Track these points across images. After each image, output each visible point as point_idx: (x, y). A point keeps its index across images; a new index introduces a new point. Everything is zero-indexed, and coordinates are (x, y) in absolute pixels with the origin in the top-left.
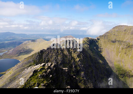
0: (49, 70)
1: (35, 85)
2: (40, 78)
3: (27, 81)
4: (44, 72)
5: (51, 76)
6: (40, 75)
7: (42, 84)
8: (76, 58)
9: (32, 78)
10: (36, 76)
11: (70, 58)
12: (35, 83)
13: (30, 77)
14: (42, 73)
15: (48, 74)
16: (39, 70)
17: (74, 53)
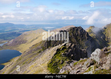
0: (70, 50)
1: (60, 62)
2: (63, 56)
3: (53, 57)
4: (66, 51)
5: (72, 55)
6: (63, 53)
7: (65, 61)
8: (84, 45)
9: (56, 55)
10: (60, 54)
11: (78, 46)
12: (60, 60)
13: (55, 55)
14: (65, 52)
15: (70, 53)
16: (61, 49)
17: (82, 40)
